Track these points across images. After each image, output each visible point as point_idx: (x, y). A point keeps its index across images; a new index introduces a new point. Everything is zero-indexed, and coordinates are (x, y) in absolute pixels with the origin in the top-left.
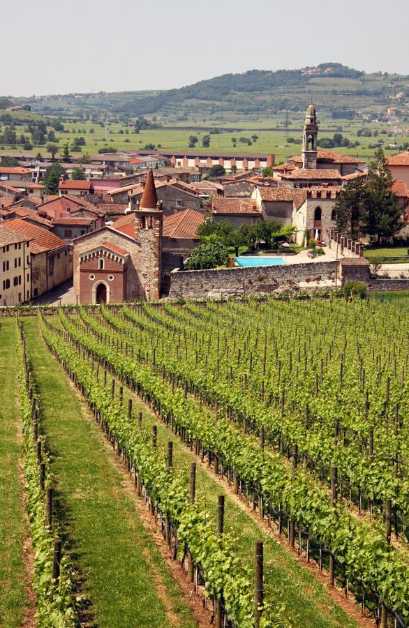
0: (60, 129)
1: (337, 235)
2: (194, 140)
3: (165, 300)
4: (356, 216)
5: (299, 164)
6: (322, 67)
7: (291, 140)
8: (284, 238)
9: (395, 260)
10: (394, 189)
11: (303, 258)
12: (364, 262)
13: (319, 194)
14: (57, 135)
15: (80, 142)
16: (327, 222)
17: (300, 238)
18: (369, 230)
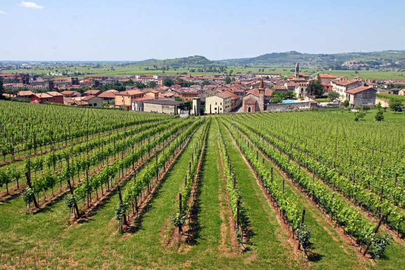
0: (226, 68)
1: (307, 95)
2: (260, 70)
3: (266, 111)
4: (312, 90)
5: (294, 77)
6: (291, 52)
7: (284, 70)
8: (293, 96)
9: (323, 101)
10: (322, 84)
11: (299, 101)
12: (316, 102)
13: (302, 85)
14: (226, 69)
15: (232, 71)
16: (305, 92)
17: (297, 96)
18: (315, 94)
